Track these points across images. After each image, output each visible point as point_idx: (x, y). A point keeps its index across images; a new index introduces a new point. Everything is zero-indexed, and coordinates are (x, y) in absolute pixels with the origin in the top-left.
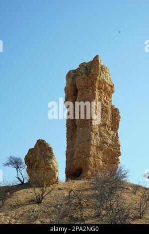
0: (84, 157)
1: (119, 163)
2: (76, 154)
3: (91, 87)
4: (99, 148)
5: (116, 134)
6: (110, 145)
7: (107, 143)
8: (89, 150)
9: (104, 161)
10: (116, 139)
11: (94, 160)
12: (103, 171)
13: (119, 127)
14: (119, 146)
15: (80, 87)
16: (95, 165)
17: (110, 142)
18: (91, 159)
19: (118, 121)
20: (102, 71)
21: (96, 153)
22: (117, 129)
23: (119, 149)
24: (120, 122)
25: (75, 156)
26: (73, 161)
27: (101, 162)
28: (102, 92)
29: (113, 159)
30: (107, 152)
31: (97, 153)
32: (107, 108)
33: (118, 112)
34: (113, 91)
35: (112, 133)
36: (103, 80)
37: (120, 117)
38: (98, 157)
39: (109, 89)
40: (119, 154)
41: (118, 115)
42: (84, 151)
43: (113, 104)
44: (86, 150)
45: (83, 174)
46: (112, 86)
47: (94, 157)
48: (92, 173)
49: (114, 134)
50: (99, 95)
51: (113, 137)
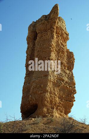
0: (40, 92)
1: (75, 101)
2: (32, 88)
3: (49, 30)
4: (56, 84)
5: (71, 73)
6: (66, 82)
7: (63, 81)
8: (46, 85)
9: (60, 98)
10: (71, 78)
11: (51, 96)
12: (59, 108)
13: (74, 67)
14: (75, 84)
15: (40, 31)
16: (51, 102)
17: (66, 79)
18: (48, 95)
19: (73, 62)
20: (60, 20)
21: (52, 89)
22: (72, 69)
23: (75, 87)
24: (74, 63)
25: (31, 91)
26: (28, 97)
27: (57, 99)
28: (59, 36)
29: (68, 96)
30: (63, 89)
31: (54, 90)
32: (64, 49)
33: (73, 55)
34: (68, 38)
35: (68, 72)
36: (60, 27)
37: (74, 59)
38: (55, 94)
39: (65, 36)
40: (74, 92)
41: (73, 57)
42: (40, 86)
43: (68, 49)
44: (42, 86)
45: (38, 111)
46: (67, 34)
47: (51, 93)
48: (48, 110)
49: (69, 73)
50: (57, 38)
51: (68, 76)
